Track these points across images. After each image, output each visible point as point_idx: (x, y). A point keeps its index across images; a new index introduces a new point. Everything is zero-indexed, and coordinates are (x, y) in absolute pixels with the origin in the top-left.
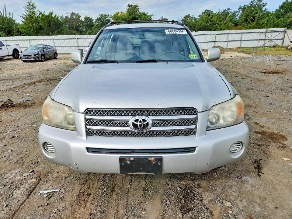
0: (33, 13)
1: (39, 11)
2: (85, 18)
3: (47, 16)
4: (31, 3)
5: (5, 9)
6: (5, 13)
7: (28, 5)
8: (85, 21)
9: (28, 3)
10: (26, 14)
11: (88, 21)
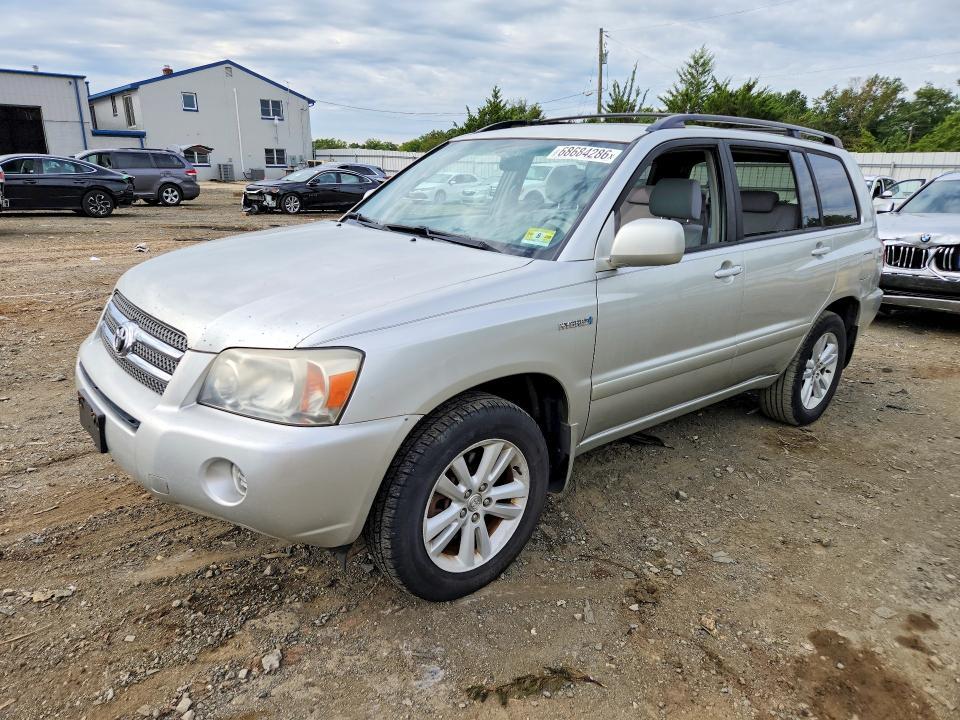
0: (699, 86)
1: (715, 81)
2: (919, 94)
3: (731, 95)
4: (702, 57)
5: (633, 80)
6: (628, 88)
7: (692, 63)
8: (915, 103)
9: (694, 57)
10: (677, 91)
11: (931, 104)
